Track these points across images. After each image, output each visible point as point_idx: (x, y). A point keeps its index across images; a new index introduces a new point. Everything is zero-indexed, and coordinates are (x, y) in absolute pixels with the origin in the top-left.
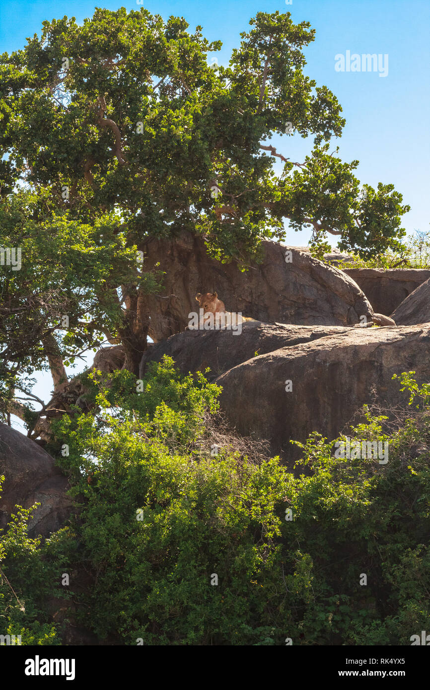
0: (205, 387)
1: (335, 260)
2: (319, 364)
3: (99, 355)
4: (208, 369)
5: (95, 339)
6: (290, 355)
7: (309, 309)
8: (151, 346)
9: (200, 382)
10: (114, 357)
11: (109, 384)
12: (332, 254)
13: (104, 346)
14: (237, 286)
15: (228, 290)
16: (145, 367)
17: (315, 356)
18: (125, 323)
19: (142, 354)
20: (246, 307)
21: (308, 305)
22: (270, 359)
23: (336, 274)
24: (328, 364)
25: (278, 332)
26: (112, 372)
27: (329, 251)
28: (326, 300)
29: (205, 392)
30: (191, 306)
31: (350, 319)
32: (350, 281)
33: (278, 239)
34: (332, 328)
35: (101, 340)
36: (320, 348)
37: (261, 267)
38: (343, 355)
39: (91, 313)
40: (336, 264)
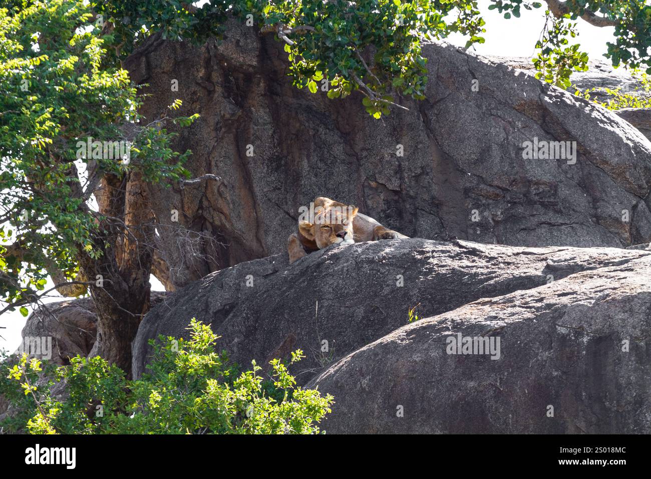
0: (290, 398)
1: (600, 89)
2: (563, 338)
3: (35, 321)
4: (297, 355)
5: (23, 285)
6: (495, 318)
7: (538, 206)
8: (159, 300)
9: (279, 384)
10: (71, 327)
11: (60, 392)
12: (592, 74)
13: (45, 301)
14: (365, 153)
15: (343, 162)
16: (146, 350)
17: (554, 319)
18: (98, 244)
19: (139, 319)
20: (387, 202)
21: (537, 198)
22: (447, 329)
23: (602, 121)
24: (585, 339)
25: (466, 262)
26: (66, 362)
27: (583, 66)
28: (579, 184)
29: (292, 409)
30: (255, 203)
31: (638, 230)
32: (637, 140)
33: (468, 37)
34: (594, 252)
35: (41, 287)
36: (565, 300)
37: (424, 107)
38: (621, 316)
39: (13, 224)
40: (602, 97)
